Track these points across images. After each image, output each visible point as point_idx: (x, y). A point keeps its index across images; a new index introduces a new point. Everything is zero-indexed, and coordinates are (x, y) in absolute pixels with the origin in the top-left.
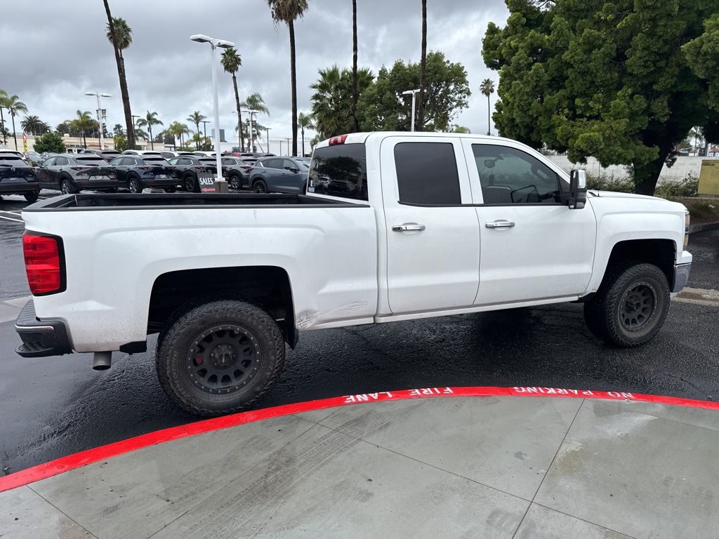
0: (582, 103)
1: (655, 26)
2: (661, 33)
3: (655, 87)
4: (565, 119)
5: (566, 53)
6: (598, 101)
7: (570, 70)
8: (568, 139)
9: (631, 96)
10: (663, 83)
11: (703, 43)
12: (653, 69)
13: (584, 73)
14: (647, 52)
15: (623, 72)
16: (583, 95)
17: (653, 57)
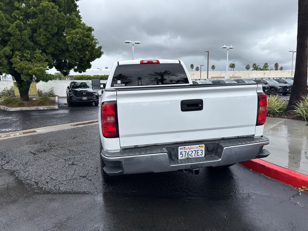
0: (20, 53)
1: (47, 27)
2: (50, 31)
3: (47, 51)
4: (19, 60)
5: (10, 29)
6: (28, 53)
7: (12, 38)
8: (23, 70)
9: (41, 53)
10: (51, 49)
11: (73, 38)
12: (46, 44)
13: (19, 40)
14: (45, 37)
15: (36, 43)
16: (19, 50)
17: (47, 39)
